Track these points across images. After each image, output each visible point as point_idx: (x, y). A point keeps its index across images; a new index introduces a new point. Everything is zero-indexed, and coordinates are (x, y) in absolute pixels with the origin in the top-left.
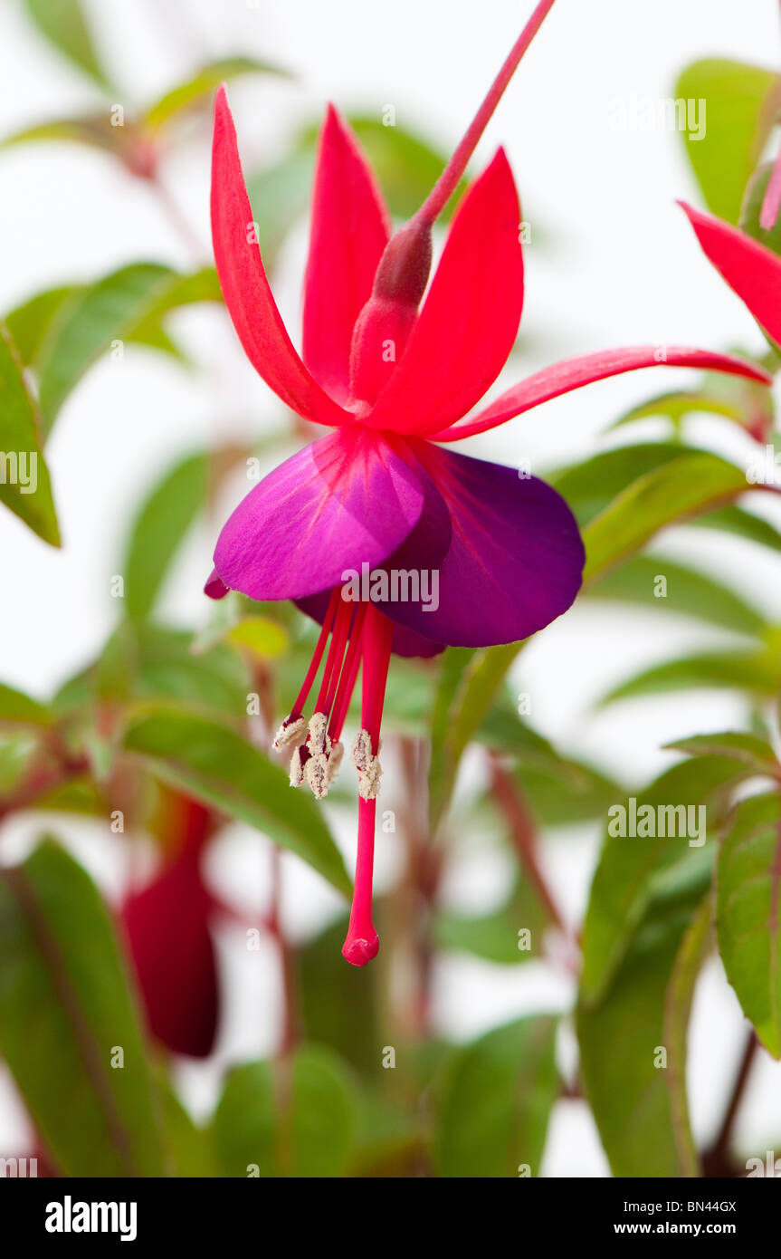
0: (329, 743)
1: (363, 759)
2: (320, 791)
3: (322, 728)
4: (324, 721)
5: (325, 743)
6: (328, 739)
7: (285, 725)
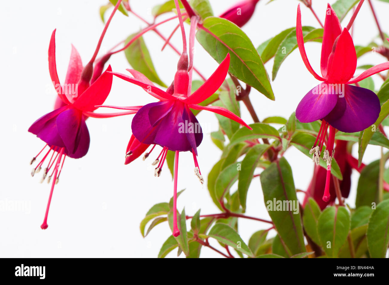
0: (320, 153)
1: (327, 157)
2: (318, 163)
3: (318, 149)
4: (319, 148)
5: (319, 153)
6: (320, 152)
7: (312, 148)
